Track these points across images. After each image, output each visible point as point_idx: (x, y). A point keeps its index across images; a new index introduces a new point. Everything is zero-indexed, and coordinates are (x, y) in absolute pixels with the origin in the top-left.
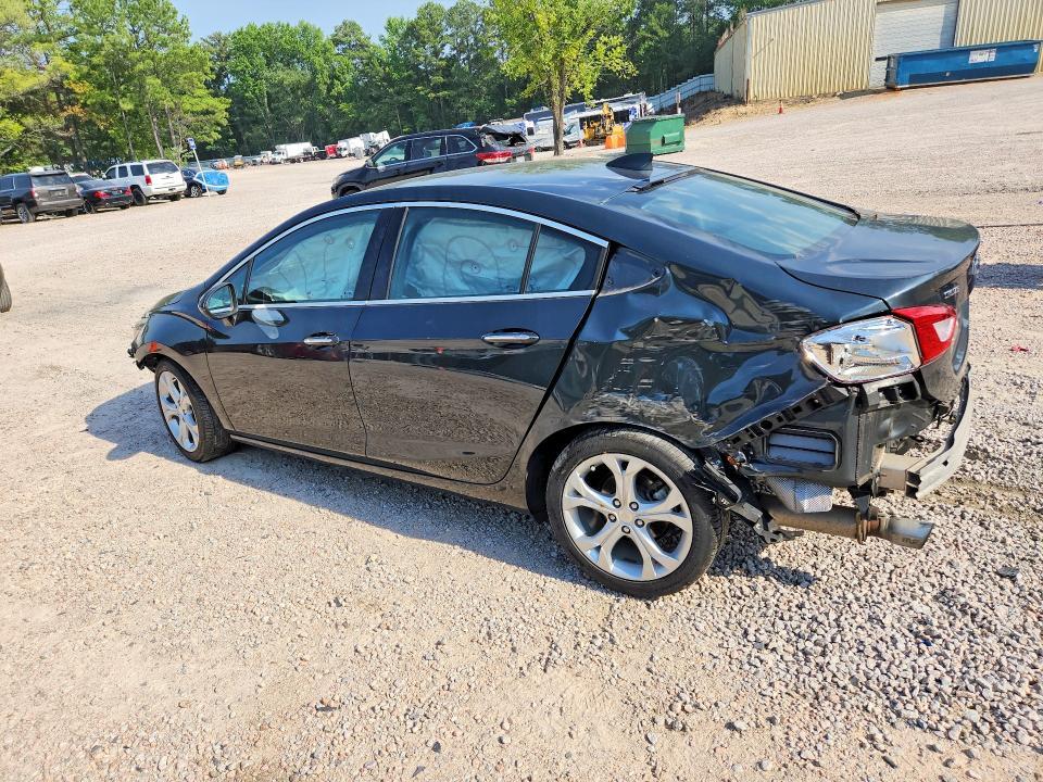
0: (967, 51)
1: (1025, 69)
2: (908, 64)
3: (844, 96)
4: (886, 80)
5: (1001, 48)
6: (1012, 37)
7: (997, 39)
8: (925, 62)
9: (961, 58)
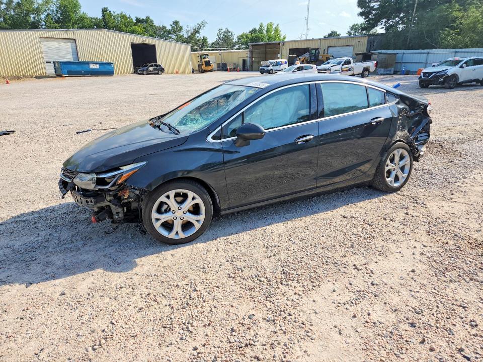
0: (88, 63)
1: (110, 73)
2: (65, 66)
3: (37, 77)
4: (55, 72)
5: (100, 64)
6: (105, 60)
7: (100, 61)
8: (72, 66)
9: (87, 66)
